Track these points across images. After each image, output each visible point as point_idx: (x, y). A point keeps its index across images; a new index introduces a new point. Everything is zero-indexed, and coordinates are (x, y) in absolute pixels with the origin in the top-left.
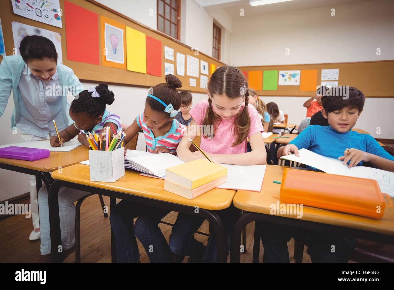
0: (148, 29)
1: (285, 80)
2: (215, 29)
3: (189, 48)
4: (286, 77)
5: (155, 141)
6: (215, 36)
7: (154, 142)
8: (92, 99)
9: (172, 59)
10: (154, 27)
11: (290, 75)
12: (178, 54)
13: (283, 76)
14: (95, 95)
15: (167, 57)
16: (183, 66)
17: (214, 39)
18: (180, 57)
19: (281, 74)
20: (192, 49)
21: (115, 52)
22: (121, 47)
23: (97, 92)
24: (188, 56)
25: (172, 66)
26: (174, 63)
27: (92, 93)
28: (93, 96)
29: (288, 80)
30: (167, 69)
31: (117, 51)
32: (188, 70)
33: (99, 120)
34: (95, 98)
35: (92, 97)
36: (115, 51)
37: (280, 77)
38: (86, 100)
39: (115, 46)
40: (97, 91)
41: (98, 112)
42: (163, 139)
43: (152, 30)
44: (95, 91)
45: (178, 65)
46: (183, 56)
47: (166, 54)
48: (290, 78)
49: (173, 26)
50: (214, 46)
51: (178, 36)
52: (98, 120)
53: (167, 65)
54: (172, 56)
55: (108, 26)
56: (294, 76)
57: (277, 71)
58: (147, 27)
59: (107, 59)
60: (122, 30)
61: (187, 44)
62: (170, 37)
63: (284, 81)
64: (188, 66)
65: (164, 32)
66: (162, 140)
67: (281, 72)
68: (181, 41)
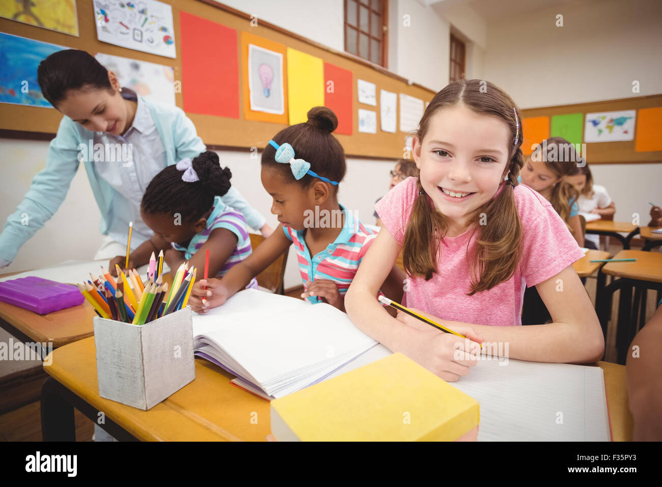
0: (327, 51)
1: (600, 131)
2: (454, 45)
3: (405, 81)
4: (603, 125)
5: (312, 267)
6: (453, 57)
7: (310, 269)
8: (183, 186)
9: (373, 102)
10: (339, 47)
11: (612, 121)
12: (384, 94)
13: (595, 123)
14: (190, 176)
15: (362, 99)
16: (394, 115)
17: (453, 64)
18: (389, 99)
19: (590, 121)
20: (410, 82)
21: (267, 95)
22: (277, 86)
23: (193, 171)
24: (402, 96)
25: (373, 115)
26: (377, 109)
27: (183, 172)
28: (184, 180)
29: (606, 131)
30: (363, 121)
31: (272, 92)
32: (402, 121)
33: (200, 227)
34: (189, 183)
35: (182, 180)
36: (268, 92)
37: (589, 126)
38: (170, 187)
39: (267, 84)
40: (194, 167)
41: (195, 212)
42: (325, 260)
43: (336, 52)
44: (191, 168)
45: (383, 114)
46: (393, 96)
47: (360, 93)
48: (610, 128)
49: (374, 43)
50: (452, 76)
51: (383, 61)
52: (197, 226)
53: (362, 114)
54: (373, 96)
55: (254, 50)
56: (620, 122)
57: (580, 116)
58: (325, 48)
59: (254, 108)
60: (280, 56)
61: (401, 73)
62: (368, 62)
63: (597, 133)
64: (402, 114)
65: (358, 54)
66: (324, 263)
67: (590, 117)
68: (391, 69)
